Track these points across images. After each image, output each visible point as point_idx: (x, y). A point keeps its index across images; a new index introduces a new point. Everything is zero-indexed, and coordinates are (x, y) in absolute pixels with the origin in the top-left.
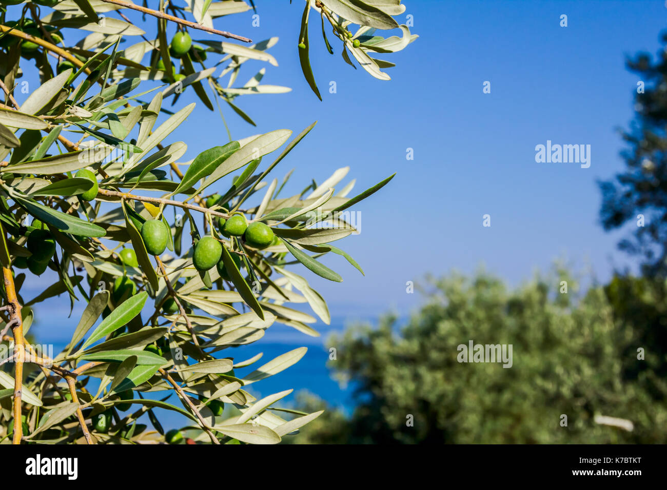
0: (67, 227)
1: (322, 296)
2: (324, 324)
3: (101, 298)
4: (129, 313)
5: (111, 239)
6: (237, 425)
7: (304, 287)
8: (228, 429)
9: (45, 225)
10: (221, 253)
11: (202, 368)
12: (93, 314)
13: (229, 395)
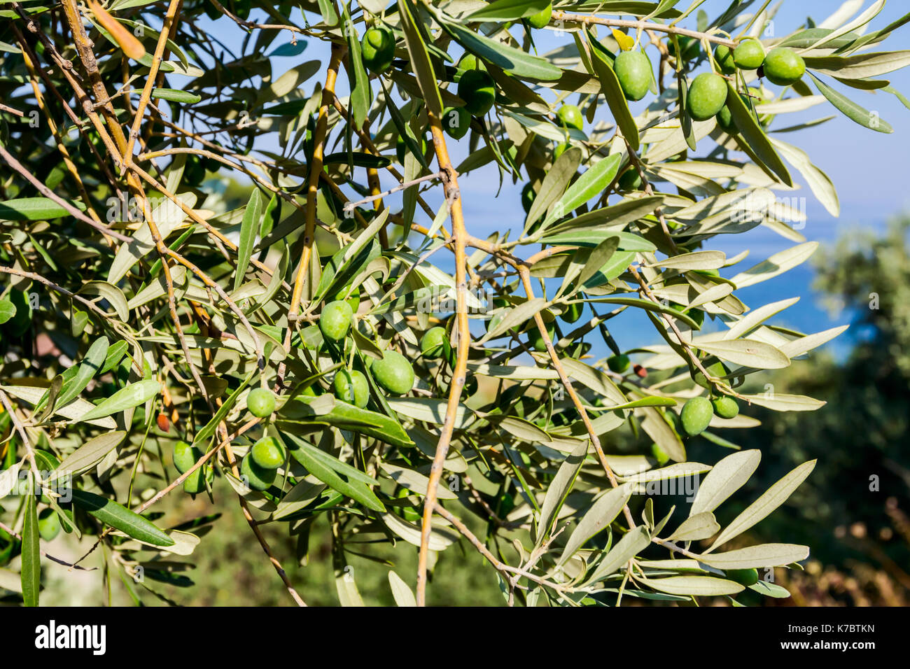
0: (511, 66)
1: (829, 177)
2: (832, 216)
3: (570, 158)
4: (598, 182)
5: (553, 88)
6: (726, 341)
7: (803, 163)
8: (714, 347)
9: (481, 62)
10: (726, 95)
11: (683, 263)
12: (559, 180)
13: (716, 302)
